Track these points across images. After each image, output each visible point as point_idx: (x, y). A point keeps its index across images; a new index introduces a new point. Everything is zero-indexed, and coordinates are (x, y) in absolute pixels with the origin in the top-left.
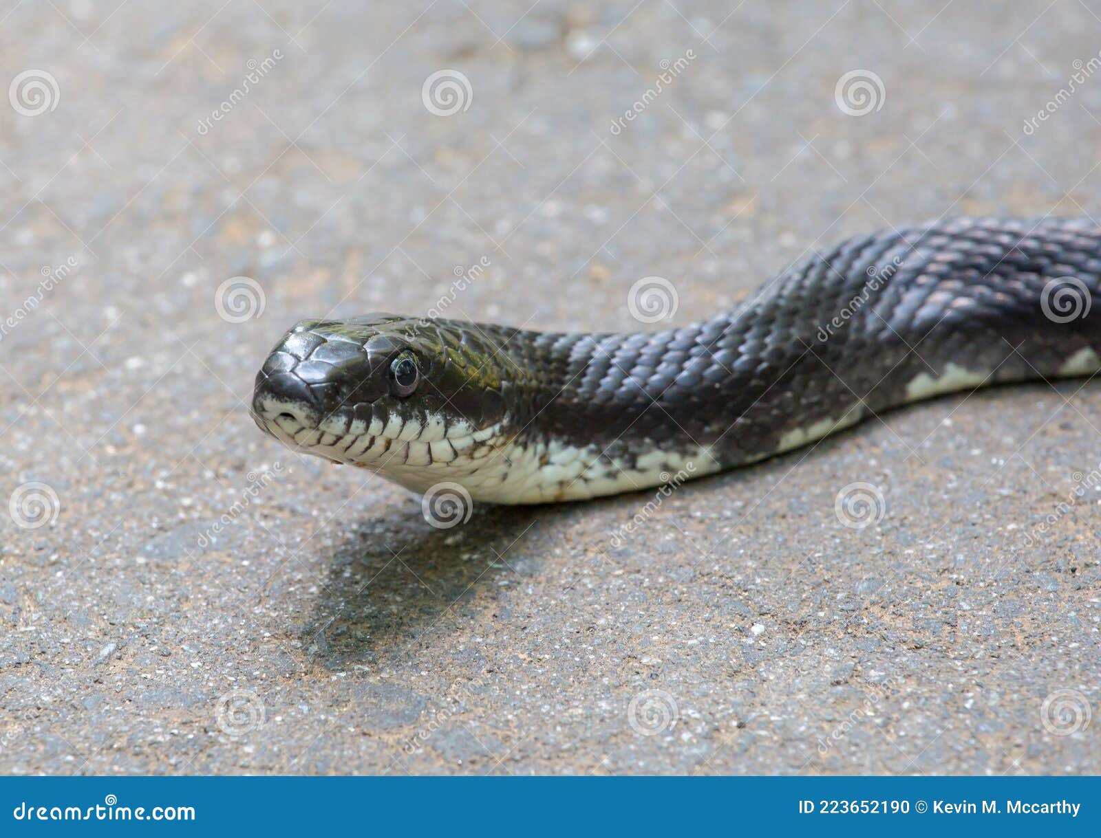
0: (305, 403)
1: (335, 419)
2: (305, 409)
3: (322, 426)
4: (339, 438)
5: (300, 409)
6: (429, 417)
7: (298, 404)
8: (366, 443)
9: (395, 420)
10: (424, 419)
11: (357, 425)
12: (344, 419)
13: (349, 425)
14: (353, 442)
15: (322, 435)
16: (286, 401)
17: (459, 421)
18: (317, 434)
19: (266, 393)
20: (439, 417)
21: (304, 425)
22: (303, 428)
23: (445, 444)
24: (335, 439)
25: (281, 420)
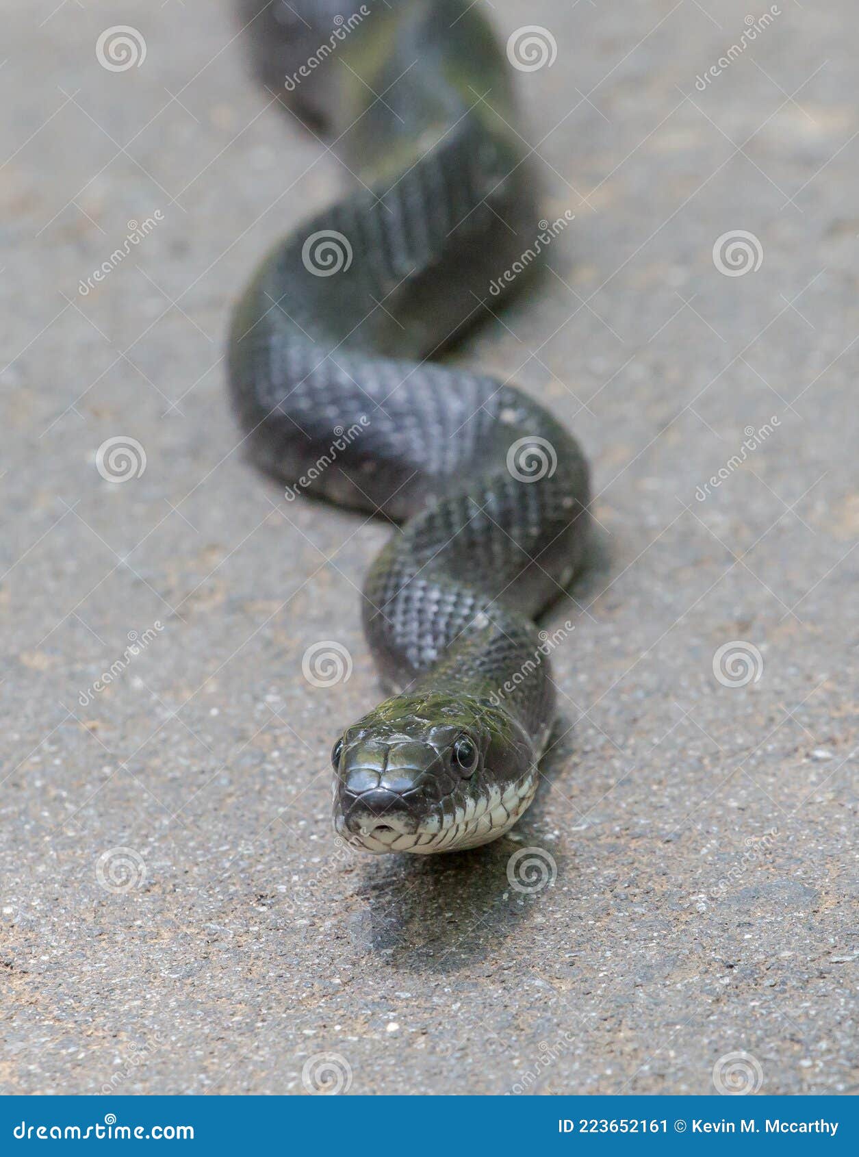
0: (401, 812)
1: (429, 820)
2: (403, 818)
3: (420, 830)
4: (434, 836)
5: (398, 819)
6: (490, 789)
7: (396, 815)
8: (454, 832)
9: (470, 802)
10: (488, 793)
11: (447, 819)
12: (436, 817)
13: (441, 822)
14: (445, 836)
15: (420, 836)
16: (384, 816)
17: (508, 785)
18: (414, 837)
19: (360, 813)
20: (496, 787)
21: (402, 832)
22: (401, 836)
23: (501, 810)
24: (430, 837)
25: (378, 834)
